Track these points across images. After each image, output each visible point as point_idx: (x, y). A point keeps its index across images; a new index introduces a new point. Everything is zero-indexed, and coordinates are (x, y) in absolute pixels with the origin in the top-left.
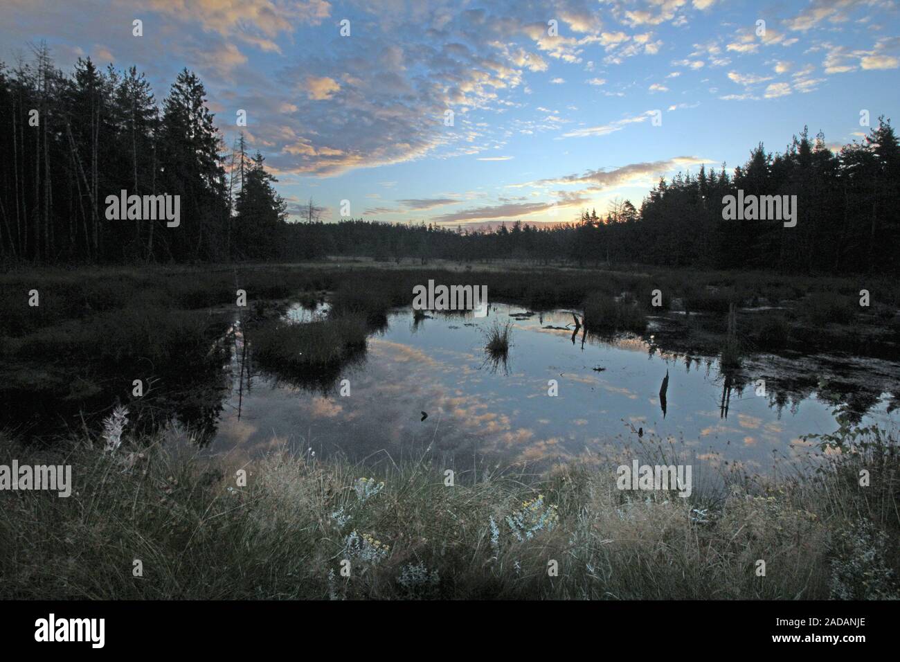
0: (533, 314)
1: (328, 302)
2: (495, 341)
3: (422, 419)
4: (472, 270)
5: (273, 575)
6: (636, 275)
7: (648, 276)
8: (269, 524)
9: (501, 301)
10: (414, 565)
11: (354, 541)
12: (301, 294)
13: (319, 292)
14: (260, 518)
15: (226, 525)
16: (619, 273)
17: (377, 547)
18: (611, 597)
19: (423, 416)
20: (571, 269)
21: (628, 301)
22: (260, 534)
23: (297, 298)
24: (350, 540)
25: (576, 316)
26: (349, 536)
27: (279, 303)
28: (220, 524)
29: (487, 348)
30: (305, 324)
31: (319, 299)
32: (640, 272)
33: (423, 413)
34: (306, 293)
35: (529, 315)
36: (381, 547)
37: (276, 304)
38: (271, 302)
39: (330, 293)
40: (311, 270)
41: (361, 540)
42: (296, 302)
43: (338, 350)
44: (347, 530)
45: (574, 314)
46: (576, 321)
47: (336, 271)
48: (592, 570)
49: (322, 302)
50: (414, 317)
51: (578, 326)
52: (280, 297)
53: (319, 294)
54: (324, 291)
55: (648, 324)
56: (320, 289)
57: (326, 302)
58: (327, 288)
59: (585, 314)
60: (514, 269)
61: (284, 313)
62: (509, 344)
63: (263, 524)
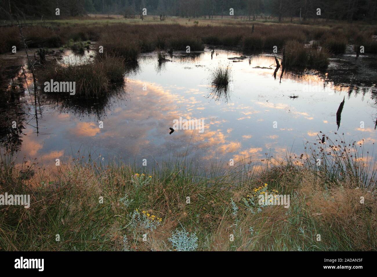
0: (245, 58)
1: (93, 50)
2: (219, 77)
3: (171, 133)
4: (199, 25)
5: (83, 240)
6: (321, 27)
7: (329, 28)
8: (77, 207)
9: (221, 48)
10: (179, 230)
11: (137, 216)
12: (72, 44)
13: (85, 42)
14: (69, 204)
15: (45, 208)
16: (308, 26)
17: (153, 219)
18: (316, 248)
19: (171, 131)
20: (273, 24)
21: (315, 47)
22: (71, 213)
23: (68, 47)
24: (134, 216)
25: (277, 58)
26: (133, 213)
27: (56, 50)
28: (41, 208)
29: (213, 83)
30: (78, 66)
31: (85, 47)
32: (324, 25)
33: (171, 129)
34: (75, 43)
35: (242, 58)
36: (156, 219)
37: (54, 51)
38: (50, 50)
39: (94, 43)
40: (76, 25)
41: (142, 215)
42: (68, 49)
43: (106, 85)
44: (131, 209)
45: (276, 57)
46: (277, 62)
47: (96, 25)
48: (303, 232)
49: (88, 49)
50: (158, 61)
51: (278, 66)
52: (56, 46)
53: (85, 44)
54: (89, 41)
55: (329, 64)
56: (85, 40)
57: (91, 50)
58: (91, 39)
59: (284, 57)
60: (230, 24)
61: (60, 59)
62: (229, 80)
63: (72, 208)
